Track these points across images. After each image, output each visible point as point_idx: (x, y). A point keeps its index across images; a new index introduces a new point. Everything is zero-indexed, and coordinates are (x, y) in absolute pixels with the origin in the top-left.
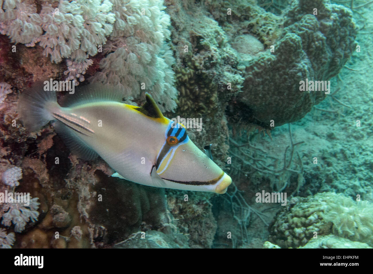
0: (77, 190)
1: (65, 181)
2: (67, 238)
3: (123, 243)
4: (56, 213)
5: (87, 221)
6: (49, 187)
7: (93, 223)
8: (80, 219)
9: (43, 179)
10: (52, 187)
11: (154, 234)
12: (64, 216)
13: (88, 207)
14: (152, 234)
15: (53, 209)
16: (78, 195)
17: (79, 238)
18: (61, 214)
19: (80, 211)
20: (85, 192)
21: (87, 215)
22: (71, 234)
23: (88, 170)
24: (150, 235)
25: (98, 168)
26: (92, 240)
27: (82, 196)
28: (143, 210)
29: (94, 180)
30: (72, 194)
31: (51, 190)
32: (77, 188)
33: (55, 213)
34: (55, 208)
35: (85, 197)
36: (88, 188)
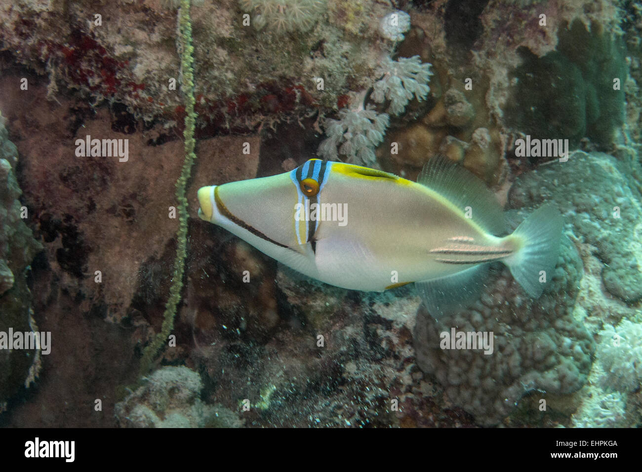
0: (488, 70)
1: (471, 54)
2: (466, 145)
3: (552, 164)
4: (452, 101)
5: (499, 122)
6: (446, 60)
7: (508, 127)
8: (488, 118)
9: (438, 47)
10: (450, 61)
11: (602, 158)
12: (464, 108)
13: (503, 100)
14: (597, 157)
15: (448, 96)
16: (489, 79)
17: (484, 146)
18: (460, 105)
19: (489, 105)
20: (500, 76)
21: (500, 112)
22: (471, 139)
23: (508, 44)
24: (595, 158)
25: (523, 44)
26: (504, 154)
27: (494, 82)
28: (589, 116)
29: (516, 61)
30: (480, 76)
31: (449, 65)
32: (489, 68)
33: (450, 102)
34: (451, 94)
35: (500, 84)
36: (505, 72)
